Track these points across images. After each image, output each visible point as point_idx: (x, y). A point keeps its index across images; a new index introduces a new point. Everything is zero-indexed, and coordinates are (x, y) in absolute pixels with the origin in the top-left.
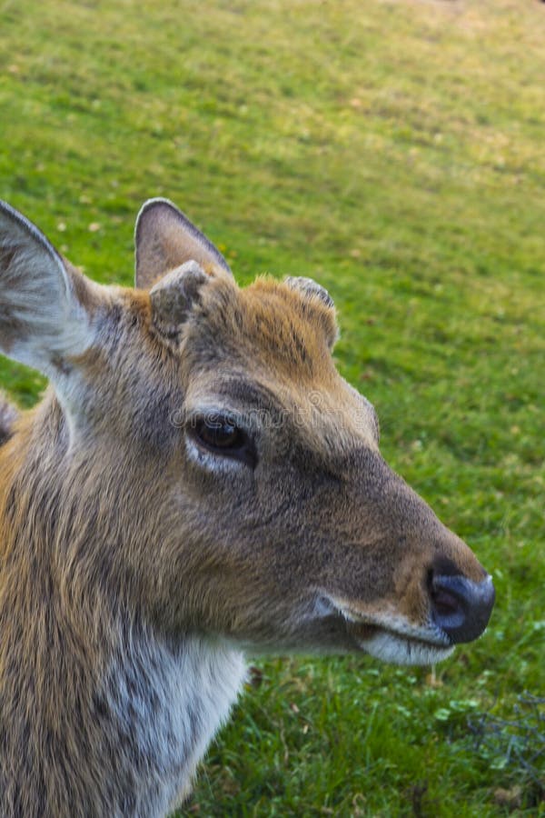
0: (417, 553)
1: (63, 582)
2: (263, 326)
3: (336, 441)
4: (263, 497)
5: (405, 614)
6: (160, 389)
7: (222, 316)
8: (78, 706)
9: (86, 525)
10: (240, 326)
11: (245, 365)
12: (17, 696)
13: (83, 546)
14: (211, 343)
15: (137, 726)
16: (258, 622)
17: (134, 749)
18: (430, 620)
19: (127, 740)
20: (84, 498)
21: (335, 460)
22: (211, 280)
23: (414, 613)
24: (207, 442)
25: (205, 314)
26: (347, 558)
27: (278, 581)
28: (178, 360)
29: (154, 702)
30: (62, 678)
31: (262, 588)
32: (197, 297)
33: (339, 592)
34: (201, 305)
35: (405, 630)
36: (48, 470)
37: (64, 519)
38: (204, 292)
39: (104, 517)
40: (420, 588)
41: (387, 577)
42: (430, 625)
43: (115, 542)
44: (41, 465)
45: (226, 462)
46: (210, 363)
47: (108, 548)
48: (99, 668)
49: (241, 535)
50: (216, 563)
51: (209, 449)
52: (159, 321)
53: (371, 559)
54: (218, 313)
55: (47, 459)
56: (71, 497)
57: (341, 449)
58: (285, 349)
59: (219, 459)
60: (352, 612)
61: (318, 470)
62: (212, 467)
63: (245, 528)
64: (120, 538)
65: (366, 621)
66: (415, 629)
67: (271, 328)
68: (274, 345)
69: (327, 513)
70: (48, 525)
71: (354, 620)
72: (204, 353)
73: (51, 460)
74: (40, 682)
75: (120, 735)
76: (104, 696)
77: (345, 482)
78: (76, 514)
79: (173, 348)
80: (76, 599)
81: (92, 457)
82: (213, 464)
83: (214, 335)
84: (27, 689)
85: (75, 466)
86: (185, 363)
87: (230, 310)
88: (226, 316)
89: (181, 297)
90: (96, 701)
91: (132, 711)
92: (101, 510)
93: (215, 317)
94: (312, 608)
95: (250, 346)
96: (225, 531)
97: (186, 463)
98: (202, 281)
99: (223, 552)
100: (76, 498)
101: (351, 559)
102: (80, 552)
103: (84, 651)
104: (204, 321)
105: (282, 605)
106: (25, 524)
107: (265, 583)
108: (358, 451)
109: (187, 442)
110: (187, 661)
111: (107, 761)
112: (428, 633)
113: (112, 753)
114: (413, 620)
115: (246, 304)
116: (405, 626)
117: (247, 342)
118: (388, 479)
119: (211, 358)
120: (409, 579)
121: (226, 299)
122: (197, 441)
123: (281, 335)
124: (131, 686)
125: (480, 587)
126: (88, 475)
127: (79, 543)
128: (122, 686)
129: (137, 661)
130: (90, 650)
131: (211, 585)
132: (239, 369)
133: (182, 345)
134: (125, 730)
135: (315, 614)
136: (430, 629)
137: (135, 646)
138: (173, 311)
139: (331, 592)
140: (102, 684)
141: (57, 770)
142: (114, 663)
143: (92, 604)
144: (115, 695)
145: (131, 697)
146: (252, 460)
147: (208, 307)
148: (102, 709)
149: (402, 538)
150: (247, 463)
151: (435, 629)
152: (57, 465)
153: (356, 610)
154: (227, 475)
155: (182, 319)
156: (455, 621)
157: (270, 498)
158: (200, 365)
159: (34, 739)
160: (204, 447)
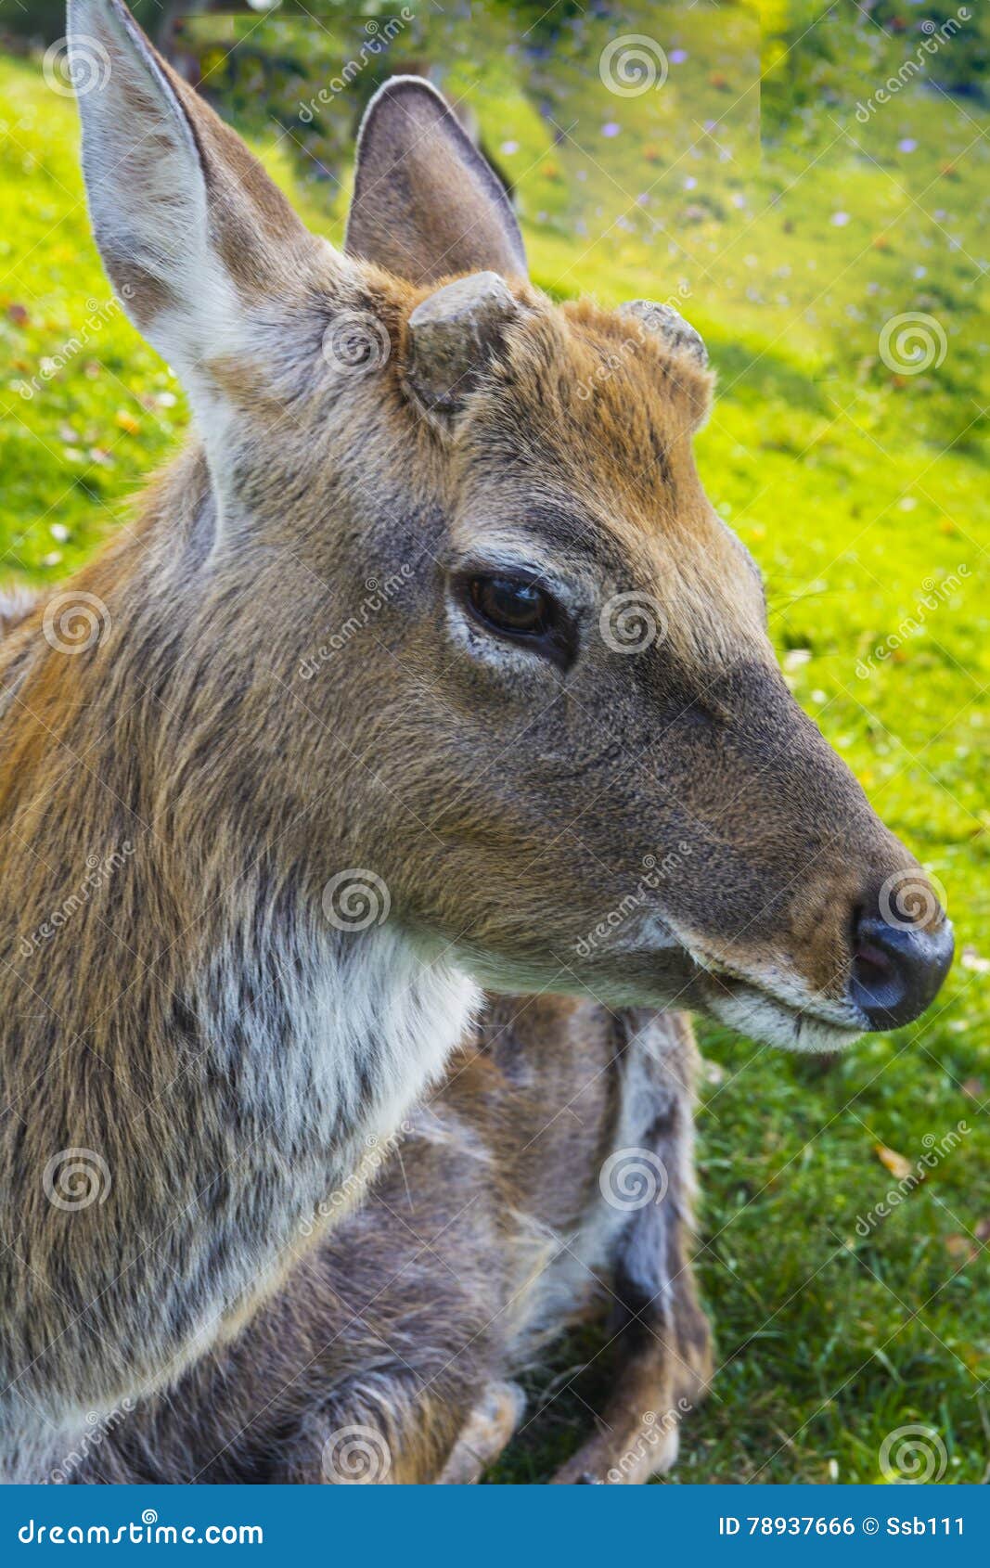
0: (838, 873)
1: (162, 796)
2: (604, 411)
3: (711, 643)
4: (577, 727)
5: (804, 974)
6: (401, 499)
7: (538, 386)
8: (145, 1009)
9: (220, 705)
10: (566, 404)
11: (567, 477)
12: (42, 977)
13: (208, 742)
14: (512, 431)
15: (247, 1064)
16: (529, 935)
17: (233, 1101)
18: (846, 991)
19: (224, 1081)
20: (222, 656)
21: (705, 678)
22: (525, 315)
23: (821, 977)
24: (485, 615)
25: (509, 381)
26: (711, 863)
27: (580, 877)
28: (446, 453)
29: (284, 1031)
30: (127, 961)
31: (552, 884)
32: (502, 347)
33: (692, 919)
34: (505, 362)
35: (798, 1002)
36: (164, 594)
37: (181, 687)
38: (512, 337)
39: (260, 699)
40: (839, 937)
41: (781, 906)
42: (844, 1000)
43: (274, 748)
44: (153, 583)
45: (518, 654)
46: (504, 468)
47: (258, 754)
48: (196, 955)
49: (528, 789)
50: (476, 829)
51: (487, 628)
52: (420, 376)
53: (753, 870)
54: (533, 381)
55: (166, 573)
56: (201, 651)
57: (719, 659)
58: (637, 459)
59: (504, 647)
60: (709, 955)
61: (674, 691)
62: (492, 659)
63: (535, 776)
64: (284, 742)
65: (732, 973)
66: (816, 1002)
67: (616, 415)
68: (620, 450)
69: (683, 784)
70: (149, 692)
71: (708, 968)
72: (496, 448)
73: (171, 576)
74: (84, 963)
75: (212, 1072)
76: (195, 1002)
77: (721, 722)
78: (204, 683)
79: (442, 430)
80: (179, 834)
81: (249, 585)
82: (495, 655)
83: (519, 418)
84: (60, 967)
85: (217, 592)
86: (459, 461)
87: (553, 374)
88: (546, 387)
89: (471, 343)
90: (177, 1008)
91: (238, 1038)
92: (256, 686)
93: (526, 386)
94: (637, 931)
95: (580, 445)
96: (502, 776)
97: (444, 647)
98: (510, 318)
99: (493, 813)
100: (209, 655)
101: (718, 866)
102: (202, 751)
103: (177, 924)
104: (507, 392)
105: (580, 917)
106: (105, 682)
107: (555, 877)
108: (747, 667)
109: (450, 608)
110: (361, 972)
111: (181, 1109)
112: (838, 1011)
113: (190, 1097)
114: (817, 988)
115: (578, 365)
116: (800, 994)
117: (576, 435)
118: (797, 727)
119: (510, 457)
120: (819, 918)
121: (548, 355)
122: (467, 610)
123: (631, 432)
124: (247, 993)
125: (935, 943)
126: (237, 614)
127: (203, 736)
128: (231, 992)
129: (270, 957)
130: (190, 923)
131: (452, 860)
132: (557, 487)
133: (461, 429)
134: (223, 1065)
135: (641, 940)
136: (842, 1005)
137: (274, 929)
138: (453, 366)
139: (676, 915)
140: (196, 983)
141: (90, 1108)
142: (227, 950)
143: (208, 848)
144: (216, 1007)
145: (242, 1013)
146: (564, 654)
147: (518, 368)
148: (185, 1022)
149: (815, 842)
150: (554, 660)
151: (852, 1007)
152: (181, 586)
153: (717, 955)
154: (517, 676)
155: (469, 384)
156: (887, 999)
157: (589, 733)
158: (488, 468)
159: (61, 1052)
160: (478, 622)
